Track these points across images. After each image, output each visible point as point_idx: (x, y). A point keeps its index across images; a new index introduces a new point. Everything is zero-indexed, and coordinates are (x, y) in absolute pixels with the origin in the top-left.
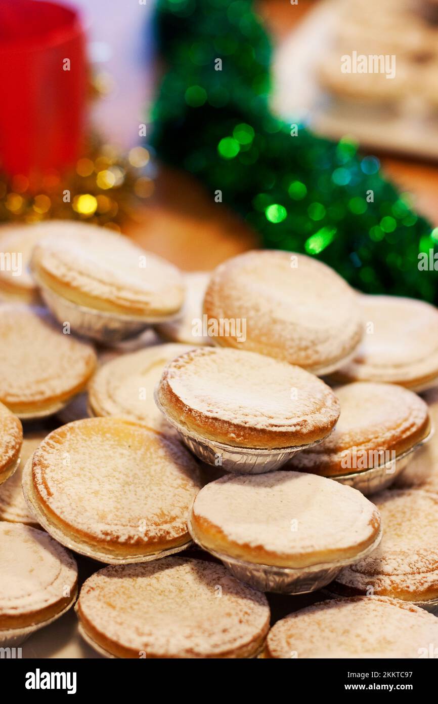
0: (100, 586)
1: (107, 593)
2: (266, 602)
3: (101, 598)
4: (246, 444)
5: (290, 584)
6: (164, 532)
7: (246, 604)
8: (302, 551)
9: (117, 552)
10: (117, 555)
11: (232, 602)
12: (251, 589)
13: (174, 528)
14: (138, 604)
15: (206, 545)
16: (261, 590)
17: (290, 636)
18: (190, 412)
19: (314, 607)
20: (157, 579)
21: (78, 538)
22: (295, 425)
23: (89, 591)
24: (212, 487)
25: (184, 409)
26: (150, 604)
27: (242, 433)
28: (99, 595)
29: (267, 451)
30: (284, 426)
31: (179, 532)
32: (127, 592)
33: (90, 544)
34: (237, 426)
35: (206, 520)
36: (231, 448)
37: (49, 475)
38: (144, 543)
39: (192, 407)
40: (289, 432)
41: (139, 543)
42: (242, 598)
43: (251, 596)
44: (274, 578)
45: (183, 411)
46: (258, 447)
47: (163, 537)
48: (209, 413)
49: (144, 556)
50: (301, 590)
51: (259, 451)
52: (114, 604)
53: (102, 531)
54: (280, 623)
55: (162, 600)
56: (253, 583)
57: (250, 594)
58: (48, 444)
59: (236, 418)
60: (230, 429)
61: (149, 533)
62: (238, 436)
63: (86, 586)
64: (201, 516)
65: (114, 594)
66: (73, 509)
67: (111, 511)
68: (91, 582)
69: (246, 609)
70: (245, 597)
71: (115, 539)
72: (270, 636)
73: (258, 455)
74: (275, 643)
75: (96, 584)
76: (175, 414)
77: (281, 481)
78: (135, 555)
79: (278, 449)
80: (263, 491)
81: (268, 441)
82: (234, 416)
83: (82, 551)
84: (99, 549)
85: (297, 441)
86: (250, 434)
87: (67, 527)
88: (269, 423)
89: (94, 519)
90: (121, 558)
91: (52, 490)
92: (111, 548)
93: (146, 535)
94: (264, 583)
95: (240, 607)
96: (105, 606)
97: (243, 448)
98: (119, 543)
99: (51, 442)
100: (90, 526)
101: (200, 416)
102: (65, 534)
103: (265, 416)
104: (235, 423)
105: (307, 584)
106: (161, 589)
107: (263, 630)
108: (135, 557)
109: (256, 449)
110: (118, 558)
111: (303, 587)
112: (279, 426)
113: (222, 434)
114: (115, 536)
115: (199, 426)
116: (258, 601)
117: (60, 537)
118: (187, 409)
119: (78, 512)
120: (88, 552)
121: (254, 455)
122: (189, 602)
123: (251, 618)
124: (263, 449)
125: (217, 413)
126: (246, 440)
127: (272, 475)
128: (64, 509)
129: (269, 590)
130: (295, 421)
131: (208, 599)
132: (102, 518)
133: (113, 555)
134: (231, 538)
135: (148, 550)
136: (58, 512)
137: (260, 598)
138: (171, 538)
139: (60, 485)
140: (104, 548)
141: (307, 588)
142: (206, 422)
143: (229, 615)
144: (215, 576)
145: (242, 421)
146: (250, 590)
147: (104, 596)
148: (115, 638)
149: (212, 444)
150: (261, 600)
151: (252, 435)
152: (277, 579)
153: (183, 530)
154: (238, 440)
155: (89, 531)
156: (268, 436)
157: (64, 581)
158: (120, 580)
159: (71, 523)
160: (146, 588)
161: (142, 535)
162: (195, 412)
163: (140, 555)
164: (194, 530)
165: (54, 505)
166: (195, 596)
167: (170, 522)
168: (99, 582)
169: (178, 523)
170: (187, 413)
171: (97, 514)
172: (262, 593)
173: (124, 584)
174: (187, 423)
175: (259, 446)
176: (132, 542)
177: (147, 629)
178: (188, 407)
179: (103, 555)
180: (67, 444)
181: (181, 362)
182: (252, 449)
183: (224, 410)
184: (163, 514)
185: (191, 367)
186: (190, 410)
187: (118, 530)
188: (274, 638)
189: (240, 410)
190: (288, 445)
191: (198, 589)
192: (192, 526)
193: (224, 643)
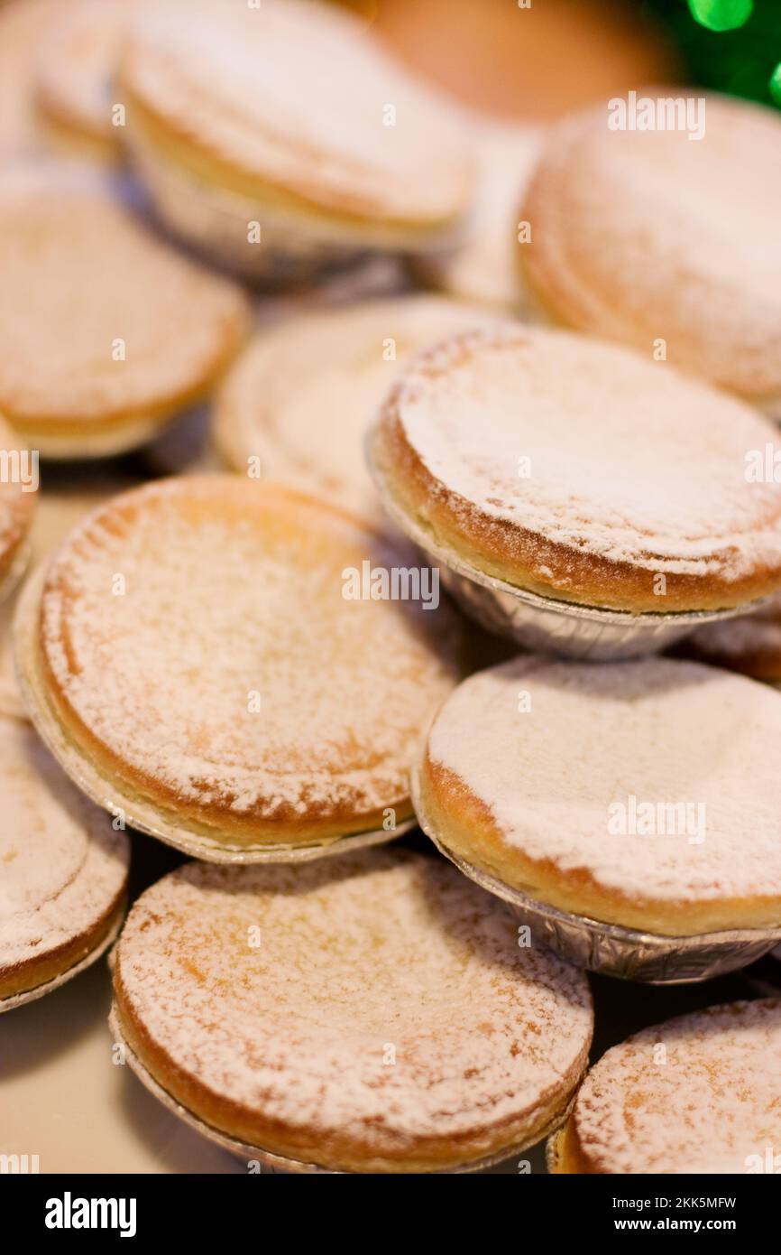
0: (177, 914)
1: (190, 935)
2: (586, 996)
3: (174, 946)
4: (577, 596)
5: (648, 964)
6: (350, 793)
7: (535, 1001)
8: (689, 895)
9: (227, 834)
10: (226, 840)
11: (500, 992)
12: (554, 959)
13: (376, 782)
14: (263, 971)
15: (450, 844)
16: (576, 963)
17: (637, 1100)
18: (443, 500)
19: (706, 1019)
20: (324, 903)
21: (133, 789)
22: (707, 559)
23: (147, 924)
24: (484, 684)
25: (431, 488)
26: (295, 975)
27: (569, 569)
28: (170, 939)
29: (629, 617)
30: (679, 559)
31: (387, 793)
32: (240, 936)
33: (161, 807)
34: (559, 549)
35: (455, 780)
36: (538, 602)
37: (80, 617)
38: (296, 817)
39: (451, 487)
40: (690, 576)
41: (282, 818)
42: (528, 983)
43: (552, 978)
44: (611, 945)
45: (427, 494)
46: (606, 607)
47: (345, 806)
48: (493, 506)
49: (294, 848)
50: (676, 975)
51: (609, 615)
52: (202, 970)
53: (192, 779)
54: (615, 1054)
55: (327, 965)
56: (559, 946)
57: (548, 972)
58: (90, 536)
59: (558, 527)
60: (540, 554)
61: (311, 792)
62: (559, 573)
63: (142, 910)
64: (445, 766)
65: (208, 940)
66: (128, 714)
67: (222, 727)
68: (154, 899)
69: (531, 1017)
70: (535, 981)
71: (223, 802)
72: (585, 1093)
73: (604, 624)
74: (596, 1117)
75: (166, 906)
76: (407, 496)
77: (657, 687)
78: (272, 844)
79: (658, 614)
80: (611, 712)
81: (635, 593)
82: (553, 520)
83: (139, 821)
84: (181, 820)
85: (707, 599)
86: (589, 572)
87: (107, 758)
88: (643, 549)
89: (176, 743)
90: (235, 848)
91: (82, 659)
92: (210, 823)
93: (303, 797)
94: (586, 952)
95: (519, 1009)
96: (179, 972)
97: (570, 604)
98: (233, 813)
99: (99, 532)
100: (164, 763)
101: (468, 512)
102: (100, 774)
103: (635, 529)
104: (555, 542)
105: (694, 964)
106: (330, 932)
107: (568, 1076)
108: (270, 847)
109: (600, 610)
110: (228, 847)
111: (685, 968)
112: (666, 559)
113: (520, 564)
114: (224, 795)
115: (463, 537)
116: (565, 994)
117: (88, 780)
118: (437, 491)
119: (139, 723)
120: (155, 826)
121: (596, 622)
122: (394, 975)
123: (542, 1041)
124: (619, 612)
125: (512, 508)
126: (577, 587)
127: (638, 670)
128: (105, 712)
129: (595, 968)
130: (707, 547)
131: (442, 971)
132: (198, 744)
133: (214, 838)
134: (512, 839)
135: (308, 834)
136: (88, 717)
137: (573, 984)
138: (364, 810)
139: (105, 648)
140: (194, 821)
141: (693, 971)
142: (484, 530)
143: (487, 1029)
144: (468, 911)
145: (573, 538)
146: (549, 960)
147: (181, 943)
148: (189, 1067)
149: (494, 584)
150: (575, 992)
151: (595, 576)
152: (620, 949)
153: (399, 789)
154: (558, 583)
155: (160, 775)
156: (634, 581)
157: (90, 892)
158: (231, 899)
159: (117, 751)
160: (291, 928)
161: (293, 798)
162: (456, 499)
163: (283, 846)
164: (424, 797)
165: (80, 700)
166: (412, 960)
167: (370, 766)
168: (176, 901)
169: (388, 772)
170: (437, 501)
171: (187, 733)
172: (579, 970)
173: (237, 913)
174: (435, 524)
175: (609, 603)
176: (266, 812)
177: (273, 1050)
178: (440, 485)
179: (191, 836)
180: (136, 540)
181: (441, 360)
182: (591, 608)
183: (531, 502)
184: (353, 746)
185: (463, 377)
186: (445, 494)
187: (233, 779)
188: (596, 1102)
189: (572, 507)
190: (682, 607)
191: (423, 941)
192: (422, 788)
193: (464, 1109)
